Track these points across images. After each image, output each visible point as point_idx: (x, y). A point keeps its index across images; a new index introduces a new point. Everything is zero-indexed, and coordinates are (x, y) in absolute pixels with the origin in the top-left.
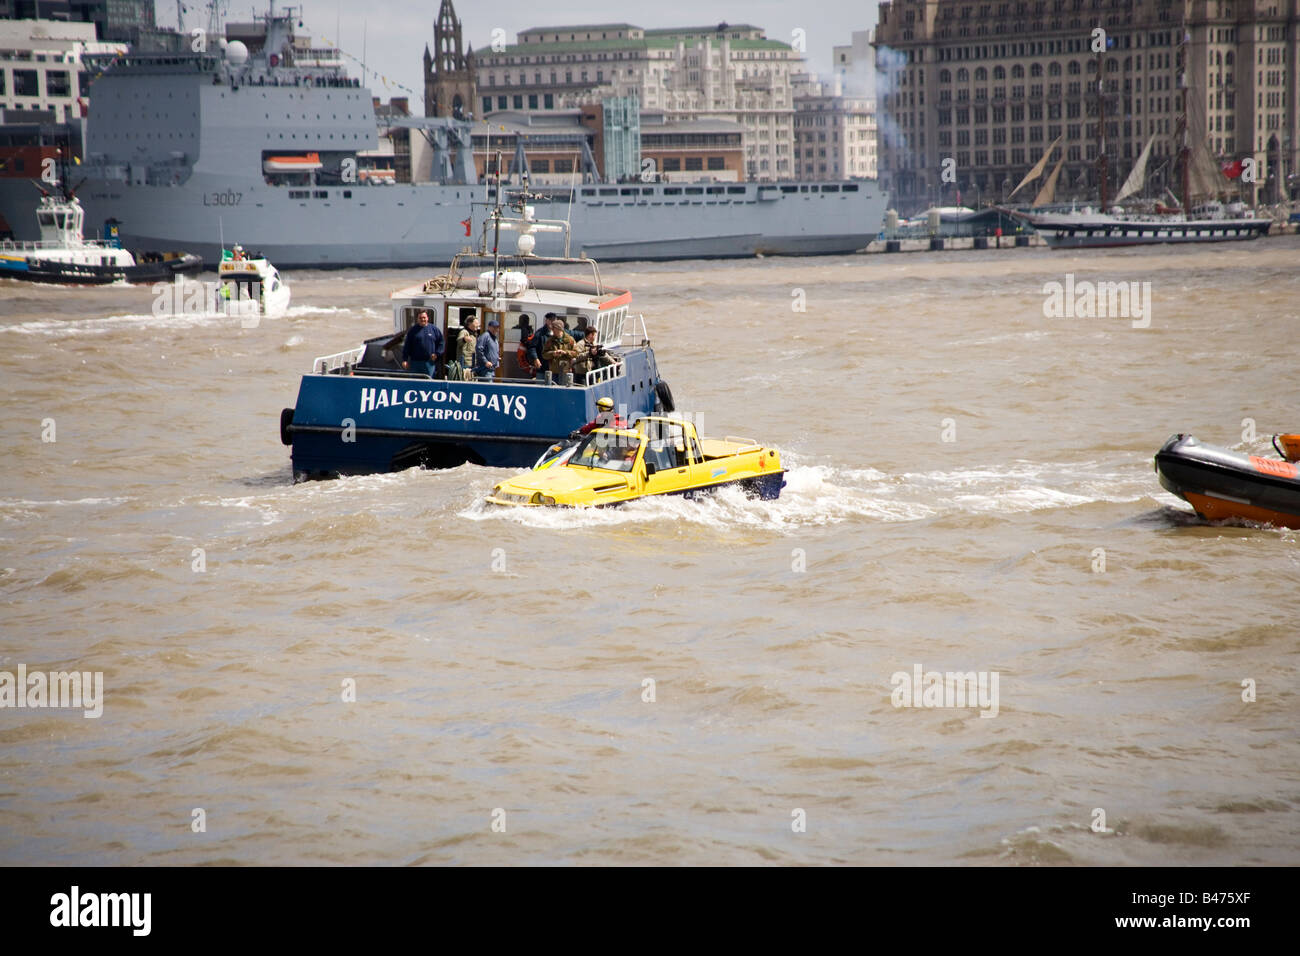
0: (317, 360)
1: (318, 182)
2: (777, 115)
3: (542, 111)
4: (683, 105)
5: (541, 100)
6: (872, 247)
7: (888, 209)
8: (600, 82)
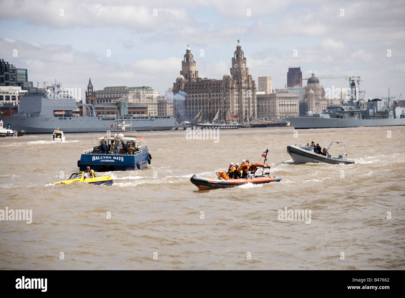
0: (84, 151)
1: (64, 116)
2: (154, 104)
3: (109, 103)
4: (136, 102)
5: (108, 101)
6: (173, 129)
7: (176, 122)
8: (120, 97)
